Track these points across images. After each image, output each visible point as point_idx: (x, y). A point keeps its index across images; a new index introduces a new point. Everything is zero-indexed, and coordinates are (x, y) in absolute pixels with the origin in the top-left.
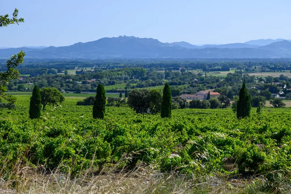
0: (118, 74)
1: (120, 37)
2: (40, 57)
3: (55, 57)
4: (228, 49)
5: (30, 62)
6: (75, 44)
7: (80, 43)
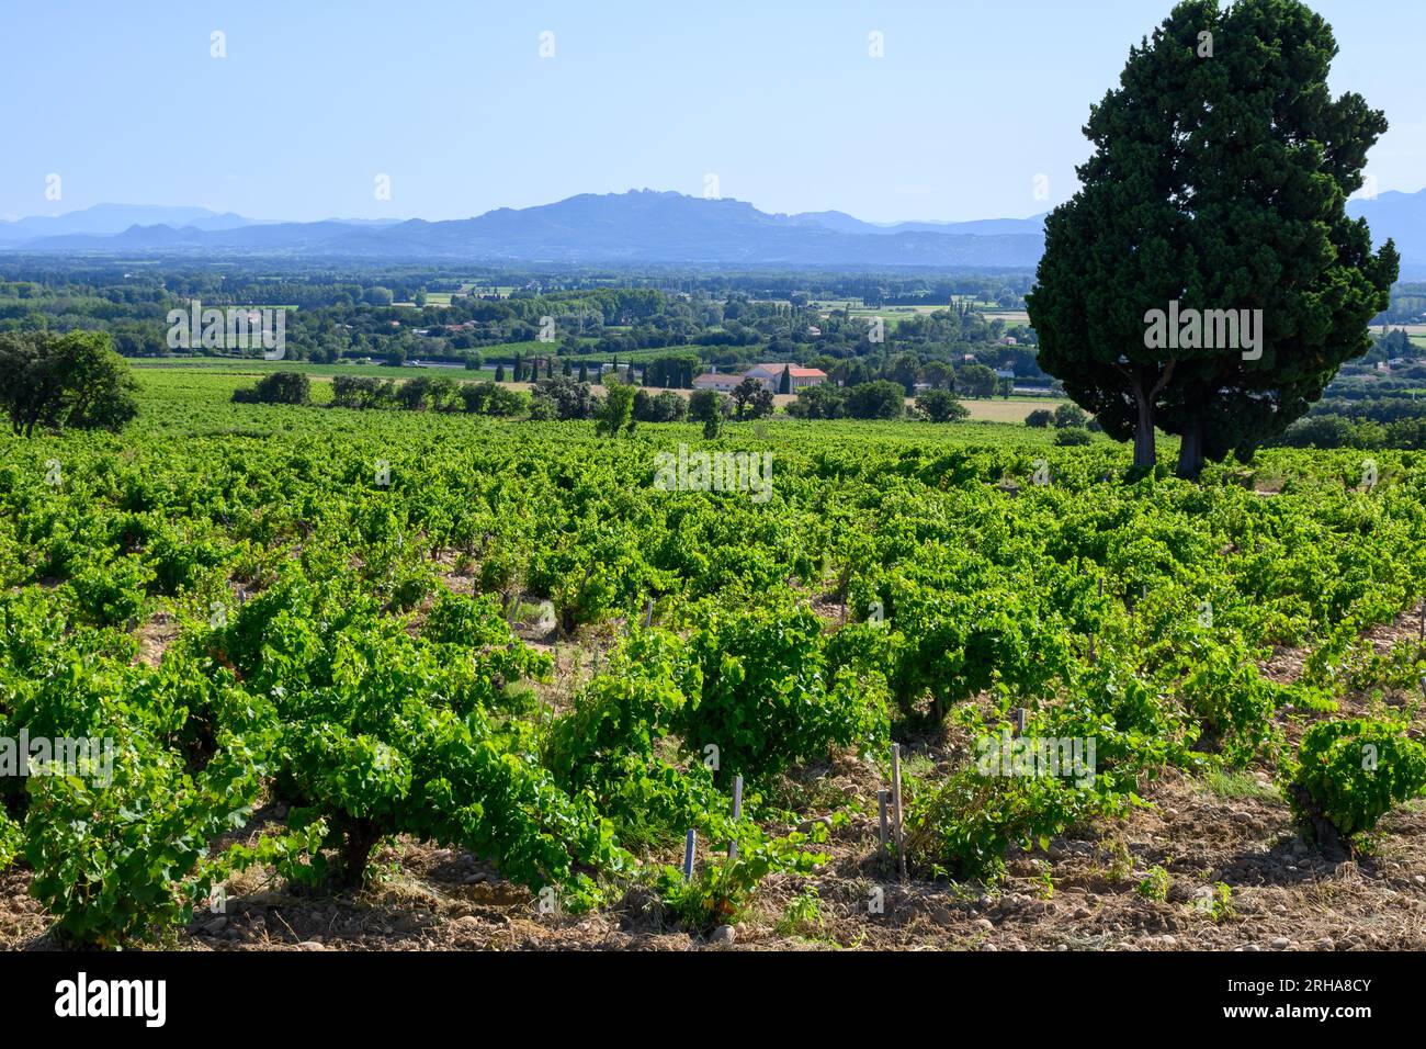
0: (571, 308)
1: (633, 192)
2: (373, 253)
3: (422, 253)
4: (971, 235)
5: (333, 268)
6: (490, 215)
7: (504, 211)
